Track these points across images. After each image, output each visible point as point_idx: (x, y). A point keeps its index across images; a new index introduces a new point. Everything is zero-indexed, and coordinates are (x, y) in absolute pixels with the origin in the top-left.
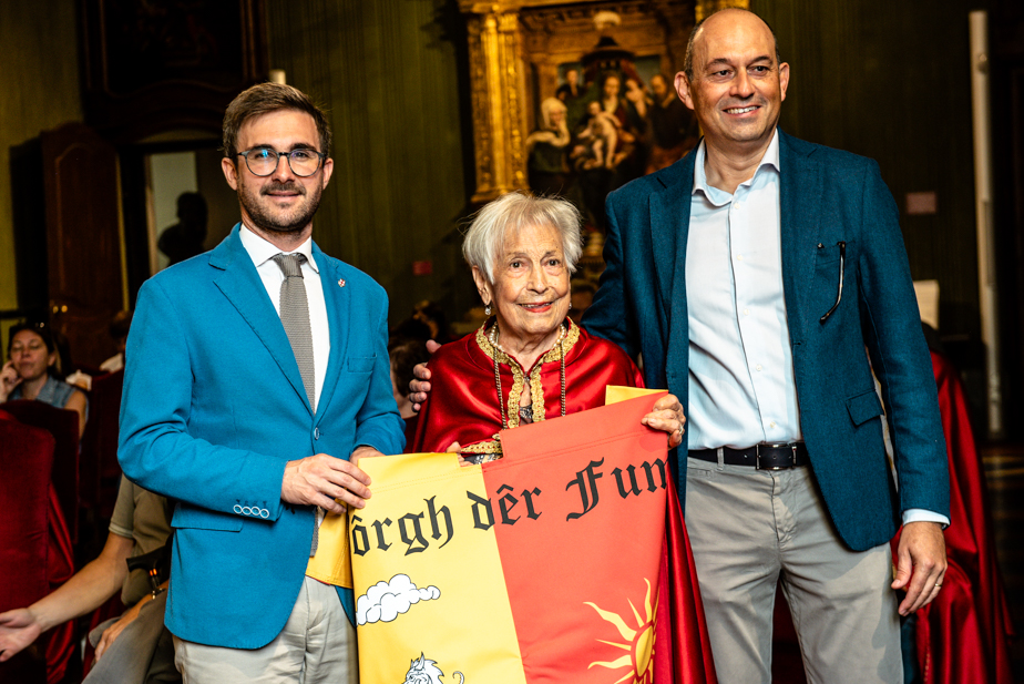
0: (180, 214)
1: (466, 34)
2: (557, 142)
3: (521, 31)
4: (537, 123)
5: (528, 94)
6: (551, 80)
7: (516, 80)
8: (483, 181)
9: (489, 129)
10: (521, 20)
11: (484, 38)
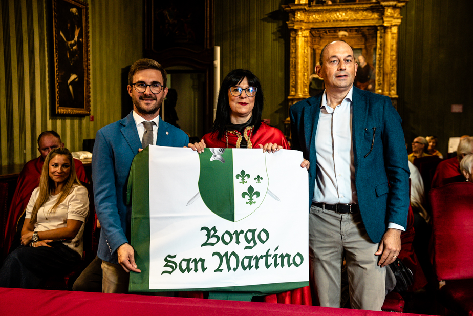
2: (321, 78)
5: (311, 60)
8: (292, 91)
9: (297, 72)
10: (310, 32)
11: (297, 38)
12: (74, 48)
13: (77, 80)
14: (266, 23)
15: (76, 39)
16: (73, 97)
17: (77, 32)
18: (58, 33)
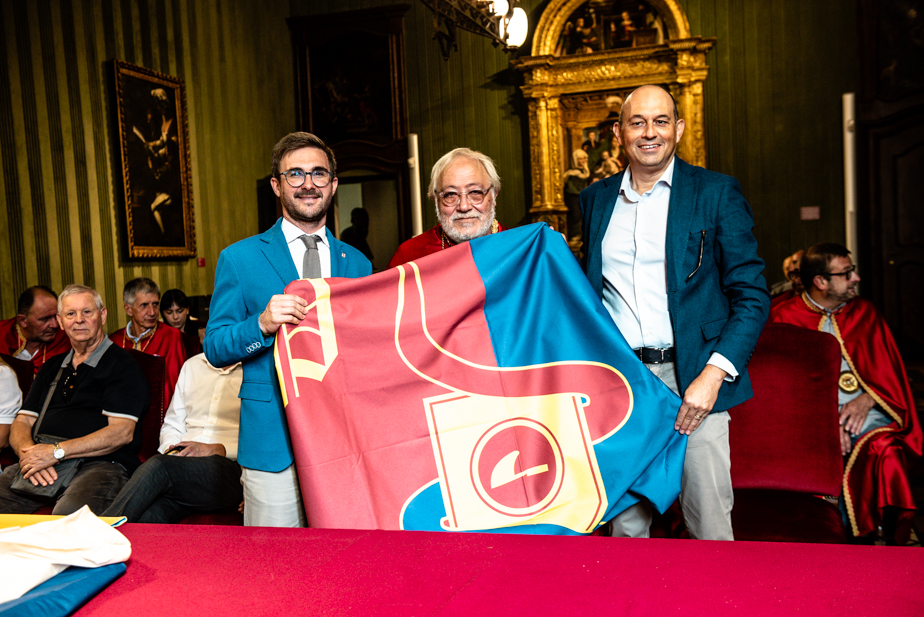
0: (353, 221)
1: (528, 110)
2: (582, 176)
3: (561, 109)
4: (570, 165)
5: (564, 147)
6: (579, 138)
7: (558, 138)
8: (537, 199)
9: (541, 168)
10: (560, 101)
11: (538, 113)
12: (161, 151)
13: (169, 202)
14: (488, 90)
15: (164, 137)
16: (163, 230)
17: (166, 128)
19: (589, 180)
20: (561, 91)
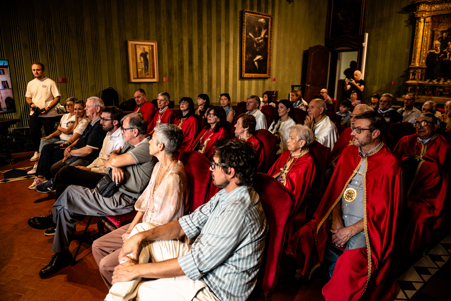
1: (416, 22)
2: (436, 53)
3: (432, 22)
5: (430, 39)
6: (438, 35)
7: (428, 35)
8: (413, 62)
9: (417, 48)
10: (432, 19)
11: (420, 24)
12: (260, 41)
13: (262, 59)
14: (401, 14)
15: (262, 36)
16: (258, 68)
17: (263, 33)
18: (247, 34)
19: (439, 54)
20: (433, 14)
